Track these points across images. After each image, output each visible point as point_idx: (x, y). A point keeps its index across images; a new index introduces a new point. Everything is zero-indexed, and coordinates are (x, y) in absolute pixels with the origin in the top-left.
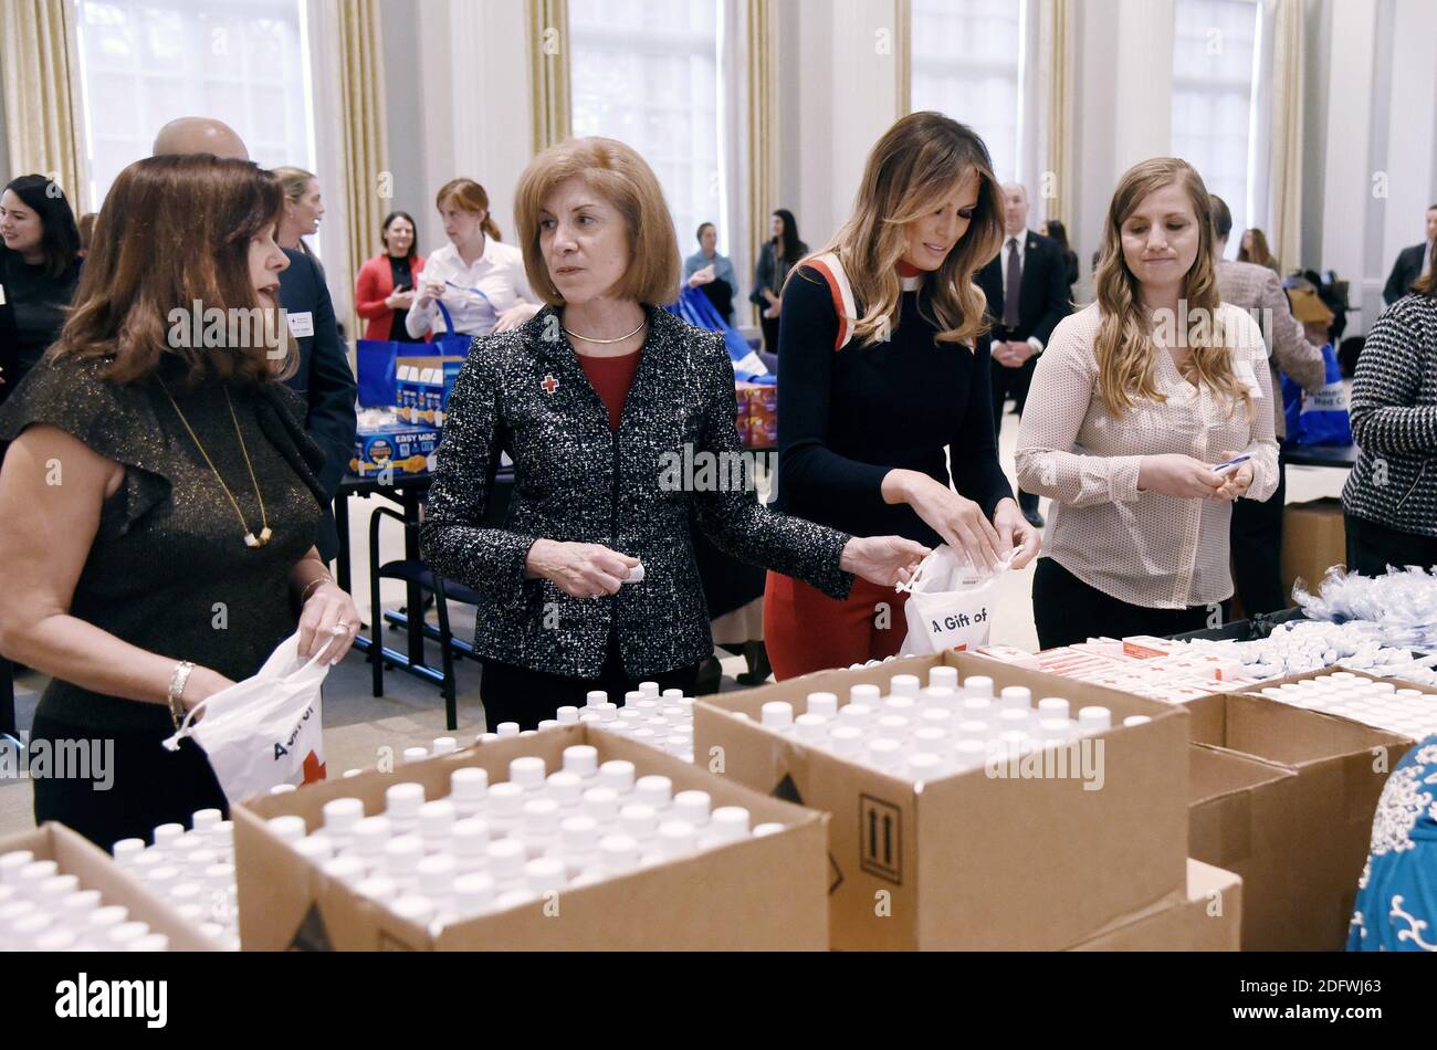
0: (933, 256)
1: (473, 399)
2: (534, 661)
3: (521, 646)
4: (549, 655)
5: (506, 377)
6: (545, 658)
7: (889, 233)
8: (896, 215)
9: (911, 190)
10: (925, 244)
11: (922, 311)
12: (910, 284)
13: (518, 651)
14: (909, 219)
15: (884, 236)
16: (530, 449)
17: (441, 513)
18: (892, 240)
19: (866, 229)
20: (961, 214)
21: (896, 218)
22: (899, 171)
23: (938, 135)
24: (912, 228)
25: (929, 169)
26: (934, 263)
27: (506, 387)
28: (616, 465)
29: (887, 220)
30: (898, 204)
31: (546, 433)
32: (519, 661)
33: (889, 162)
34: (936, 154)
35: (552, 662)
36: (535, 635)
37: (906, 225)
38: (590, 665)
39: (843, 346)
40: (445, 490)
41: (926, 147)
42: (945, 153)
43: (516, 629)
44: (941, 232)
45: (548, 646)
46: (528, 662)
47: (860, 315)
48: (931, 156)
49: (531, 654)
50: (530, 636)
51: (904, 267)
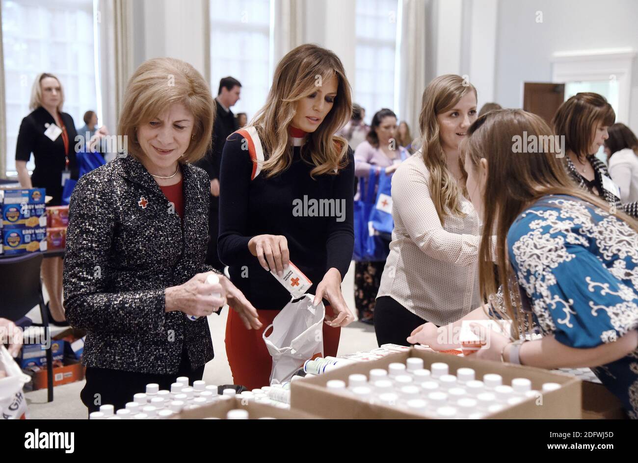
0: (312, 124)
1: (100, 213)
2: (143, 368)
3: (135, 360)
4: (151, 362)
5: (120, 199)
6: (149, 365)
7: (285, 107)
8: (289, 97)
9: (297, 82)
10: (307, 117)
11: (304, 158)
12: (297, 142)
13: (134, 363)
14: (296, 99)
15: (282, 110)
16: (138, 242)
17: (87, 288)
18: (286, 112)
19: (273, 107)
20: (327, 99)
21: (290, 98)
22: (291, 73)
23: (311, 54)
24: (298, 104)
25: (307, 71)
26: (312, 128)
27: (120, 205)
28: (183, 250)
29: (284, 100)
30: (290, 91)
31: (150, 232)
32: (134, 369)
33: (286, 68)
34: (311, 63)
35: (153, 366)
36: (143, 352)
37: (295, 102)
38: (173, 366)
39: (255, 177)
40: (85, 273)
41: (305, 60)
42: (316, 62)
43: (130, 349)
44: (316, 108)
45: (150, 357)
46: (140, 369)
47: (266, 158)
48: (308, 64)
49: (141, 363)
50: (140, 353)
51: (293, 130)
